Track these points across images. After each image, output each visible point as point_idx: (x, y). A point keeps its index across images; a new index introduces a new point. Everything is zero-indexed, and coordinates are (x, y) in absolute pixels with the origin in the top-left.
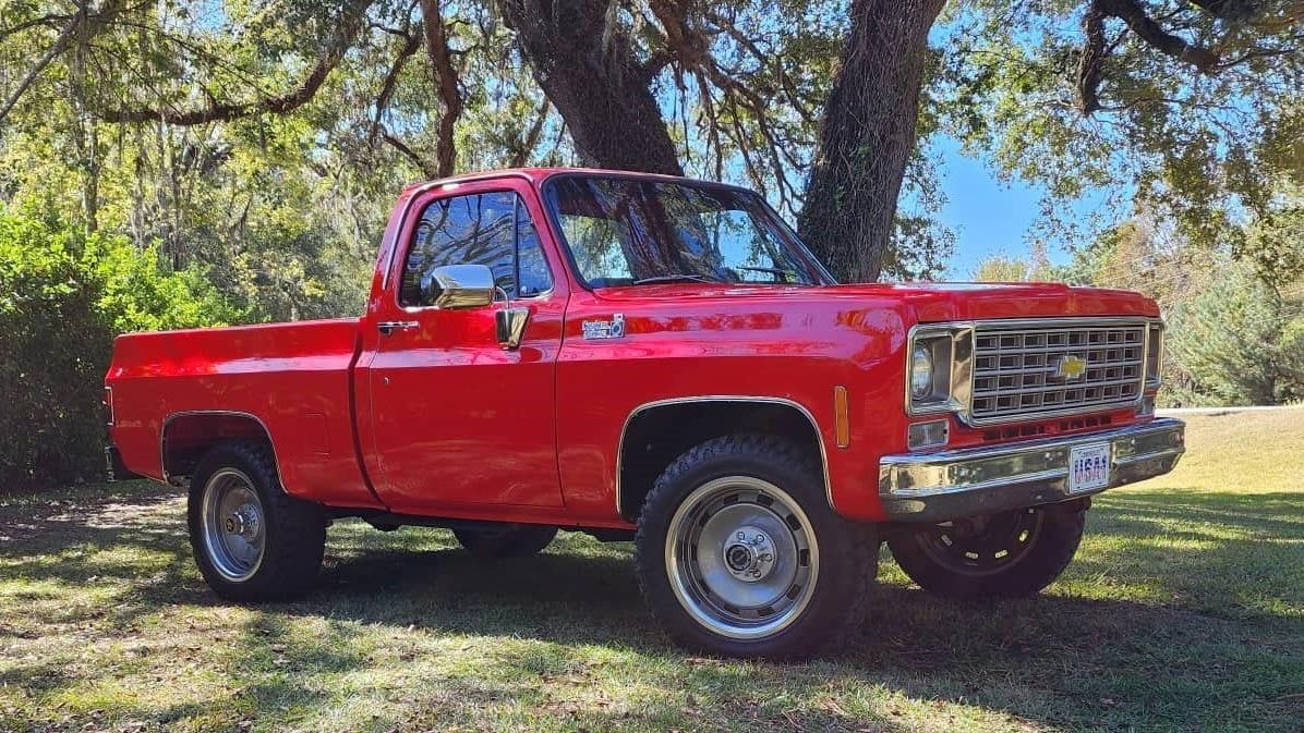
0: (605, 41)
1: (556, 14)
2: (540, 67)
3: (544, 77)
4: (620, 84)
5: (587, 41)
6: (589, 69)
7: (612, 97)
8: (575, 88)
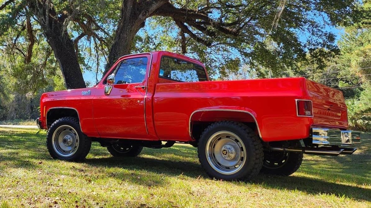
0: (63, 34)
1: (53, 27)
2: (48, 39)
3: (49, 41)
4: (65, 44)
5: (59, 34)
6: (59, 40)
7: (63, 46)
8: (56, 43)
